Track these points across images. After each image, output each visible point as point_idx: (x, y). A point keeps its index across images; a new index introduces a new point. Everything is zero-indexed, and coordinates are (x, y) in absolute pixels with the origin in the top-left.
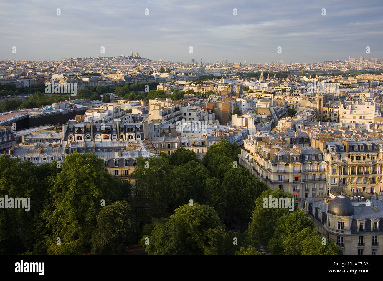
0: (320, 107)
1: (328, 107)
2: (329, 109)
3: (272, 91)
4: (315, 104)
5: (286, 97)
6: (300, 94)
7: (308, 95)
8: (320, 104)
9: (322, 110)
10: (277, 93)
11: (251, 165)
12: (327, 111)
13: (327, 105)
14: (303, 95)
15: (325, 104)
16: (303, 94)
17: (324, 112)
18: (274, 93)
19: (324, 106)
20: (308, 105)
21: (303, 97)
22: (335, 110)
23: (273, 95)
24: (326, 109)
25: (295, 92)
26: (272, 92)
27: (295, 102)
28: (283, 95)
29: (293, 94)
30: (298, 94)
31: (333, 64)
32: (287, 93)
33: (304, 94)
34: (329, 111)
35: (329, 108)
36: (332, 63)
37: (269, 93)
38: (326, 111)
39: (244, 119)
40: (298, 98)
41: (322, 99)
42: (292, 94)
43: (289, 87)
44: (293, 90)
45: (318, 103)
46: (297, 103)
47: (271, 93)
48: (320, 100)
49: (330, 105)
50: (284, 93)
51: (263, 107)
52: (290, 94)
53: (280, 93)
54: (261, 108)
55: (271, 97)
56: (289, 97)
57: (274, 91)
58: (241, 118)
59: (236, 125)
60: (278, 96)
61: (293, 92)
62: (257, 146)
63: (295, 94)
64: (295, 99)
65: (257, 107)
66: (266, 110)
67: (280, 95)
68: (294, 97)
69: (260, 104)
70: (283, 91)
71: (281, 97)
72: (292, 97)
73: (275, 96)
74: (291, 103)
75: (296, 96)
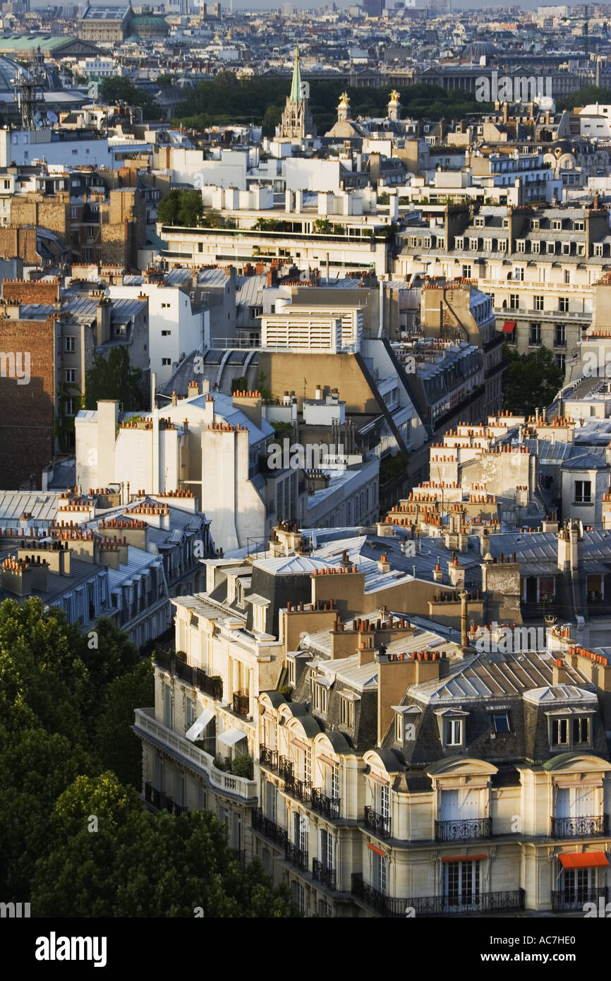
3: (374, 222)
6: (581, 238)
10: (410, 233)
11: (236, 791)
14: (607, 247)
18: (391, 239)
21: (606, 260)
23: (381, 248)
25: (545, 223)
26: (379, 230)
27: (551, 305)
28: (459, 253)
29: (535, 242)
30: (566, 238)
32: (488, 234)
37: (355, 237)
39: (171, 436)
40: (572, 270)
42: (528, 244)
43: (503, 192)
44: (534, 214)
46: (563, 306)
47: (372, 238)
50: (467, 231)
51: (309, 345)
52: (507, 241)
53: (434, 238)
54: (295, 351)
55: (368, 266)
56: (505, 263)
57: (389, 223)
58: (149, 432)
59: (110, 487)
60: (420, 260)
61: (532, 227)
62: (277, 640)
63: (548, 243)
64: (547, 280)
65: (270, 344)
66: (337, 362)
67: (434, 247)
68: (538, 267)
69: (288, 321)
70: (459, 217)
71: (445, 266)
72: (524, 265)
73: (397, 262)
74: (518, 311)
75: (551, 257)
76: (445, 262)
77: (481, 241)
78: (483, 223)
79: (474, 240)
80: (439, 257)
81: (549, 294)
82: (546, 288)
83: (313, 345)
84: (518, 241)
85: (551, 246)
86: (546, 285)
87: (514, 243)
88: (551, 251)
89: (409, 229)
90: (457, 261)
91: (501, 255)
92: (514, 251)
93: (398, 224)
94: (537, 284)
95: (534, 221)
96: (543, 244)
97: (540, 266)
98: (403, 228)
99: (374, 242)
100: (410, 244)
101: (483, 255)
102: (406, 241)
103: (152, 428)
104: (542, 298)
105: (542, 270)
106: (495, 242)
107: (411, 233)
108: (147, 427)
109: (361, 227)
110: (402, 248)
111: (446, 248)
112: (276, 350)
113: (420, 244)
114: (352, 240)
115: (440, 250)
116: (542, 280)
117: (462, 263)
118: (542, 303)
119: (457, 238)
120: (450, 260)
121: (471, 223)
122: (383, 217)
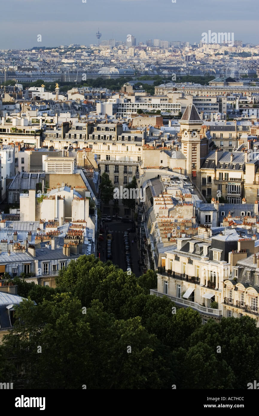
0: (194, 167)
1: (215, 167)
2: (218, 173)
3: (35, 128)
4: (182, 161)
5: (76, 142)
6: (114, 134)
7: (136, 138)
8: (193, 159)
9: (198, 175)
12: (212, 178)
13: (210, 161)
14: (123, 137)
15: (205, 160)
16: (123, 134)
17: (204, 179)
18: (41, 134)
19: (203, 165)
20: (162, 162)
21: (124, 142)
22: (234, 174)
23: (38, 138)
24: (209, 173)
25: (99, 129)
26: (37, 131)
27: (103, 158)
28: (67, 139)
29: (96, 135)
30: (108, 134)
31: (61, 54)
32: (78, 133)
33: (126, 135)
34: (218, 176)
35: (216, 171)
36: (57, 51)
38: (210, 178)
39: (61, 202)
40: (111, 145)
41: (198, 146)
42: (94, 136)
44: (94, 126)
45: (187, 157)
46: (108, 158)
47: (34, 134)
48: (194, 149)
49: (218, 163)
50: (69, 131)
51: (63, 171)
52: (86, 135)
53: (57, 134)
54: (57, 173)
55: (33, 144)
56: (85, 143)
57: (40, 129)
58: (54, 200)
59: (55, 219)
60: (53, 142)
61: (94, 130)
62: (228, 263)
63: (101, 136)
64: (101, 149)
65: (49, 171)
66: (74, 177)
67: (57, 137)
68: (98, 144)
69: (55, 162)
70: (66, 126)
71: (63, 144)
72: (92, 144)
73: (44, 142)
74: (110, 161)
75: (103, 141)
76: (63, 143)
77: (75, 135)
78: (75, 129)
79: (73, 134)
80: (60, 141)
81: (103, 154)
82: (101, 152)
83: (64, 171)
84: (90, 135)
85: (102, 137)
86: (101, 151)
87: (88, 136)
88: (102, 138)
89: (47, 131)
90: (67, 142)
91: (83, 140)
92: (88, 139)
93: (43, 129)
94: (98, 150)
95: (95, 128)
96: (99, 136)
97: (99, 144)
98: (45, 130)
99: (36, 135)
100: (48, 136)
101: (76, 140)
102: (47, 135)
103: (55, 198)
104: (100, 155)
105: (99, 146)
106: (81, 135)
107: (49, 132)
108: (53, 199)
109: (30, 130)
110: (45, 138)
111: (62, 138)
112: (52, 173)
113: (52, 136)
114: (27, 135)
115: (60, 138)
116: (99, 149)
117: (69, 143)
118: (100, 157)
119: (66, 134)
120: (65, 142)
121: (71, 129)
122: (38, 127)
